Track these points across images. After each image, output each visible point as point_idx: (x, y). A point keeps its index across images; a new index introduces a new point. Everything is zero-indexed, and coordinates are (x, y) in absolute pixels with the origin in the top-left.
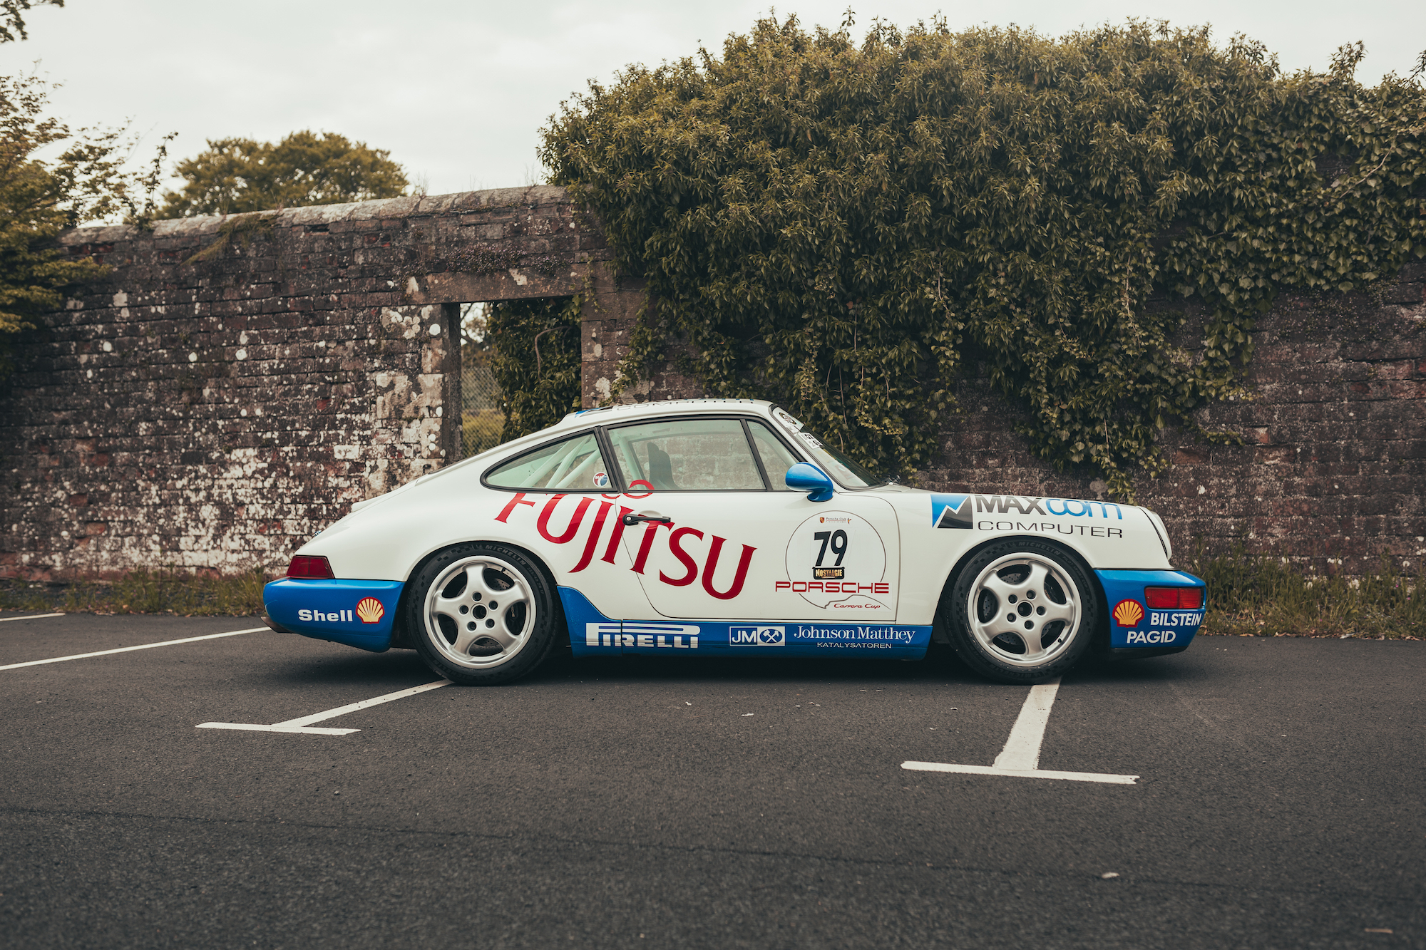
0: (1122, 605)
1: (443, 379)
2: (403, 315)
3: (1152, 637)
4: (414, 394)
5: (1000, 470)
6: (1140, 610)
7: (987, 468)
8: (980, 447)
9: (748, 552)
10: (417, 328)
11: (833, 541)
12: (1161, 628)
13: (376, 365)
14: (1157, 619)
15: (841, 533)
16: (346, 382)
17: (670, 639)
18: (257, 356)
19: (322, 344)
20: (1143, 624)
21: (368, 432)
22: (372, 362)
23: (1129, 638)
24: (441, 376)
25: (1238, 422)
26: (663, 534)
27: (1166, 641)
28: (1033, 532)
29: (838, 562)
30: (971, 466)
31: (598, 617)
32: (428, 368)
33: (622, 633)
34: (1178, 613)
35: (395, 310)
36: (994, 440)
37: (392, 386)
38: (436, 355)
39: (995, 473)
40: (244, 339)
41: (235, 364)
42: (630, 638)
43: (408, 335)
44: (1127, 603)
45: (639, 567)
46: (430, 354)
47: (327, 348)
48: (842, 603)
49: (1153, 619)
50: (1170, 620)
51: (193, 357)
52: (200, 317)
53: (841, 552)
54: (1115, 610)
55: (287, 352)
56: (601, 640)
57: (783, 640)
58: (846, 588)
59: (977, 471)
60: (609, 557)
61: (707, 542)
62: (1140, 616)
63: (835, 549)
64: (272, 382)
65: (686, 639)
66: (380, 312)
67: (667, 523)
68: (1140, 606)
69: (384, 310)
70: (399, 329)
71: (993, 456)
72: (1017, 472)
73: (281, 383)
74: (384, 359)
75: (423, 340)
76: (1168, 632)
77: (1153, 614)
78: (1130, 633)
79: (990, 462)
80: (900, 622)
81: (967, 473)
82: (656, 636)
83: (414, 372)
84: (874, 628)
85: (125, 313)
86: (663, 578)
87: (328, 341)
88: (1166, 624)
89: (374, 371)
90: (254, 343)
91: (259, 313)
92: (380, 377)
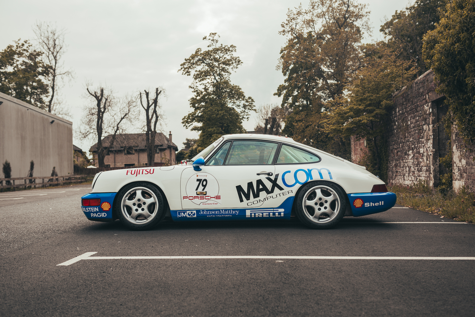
1: (432, 126)
4: (429, 132)
10: (429, 110)
16: (421, 129)
18: (411, 123)
21: (424, 144)
32: (431, 123)
35: (426, 105)
37: (426, 129)
41: (409, 126)
43: (428, 113)
46: (431, 117)
47: (419, 119)
51: (404, 125)
52: (405, 113)
55: (414, 121)
66: (424, 107)
70: (426, 111)
73: (414, 131)
74: (425, 121)
87: (419, 117)
89: (424, 125)
90: (410, 119)
91: (410, 111)
92: (425, 127)
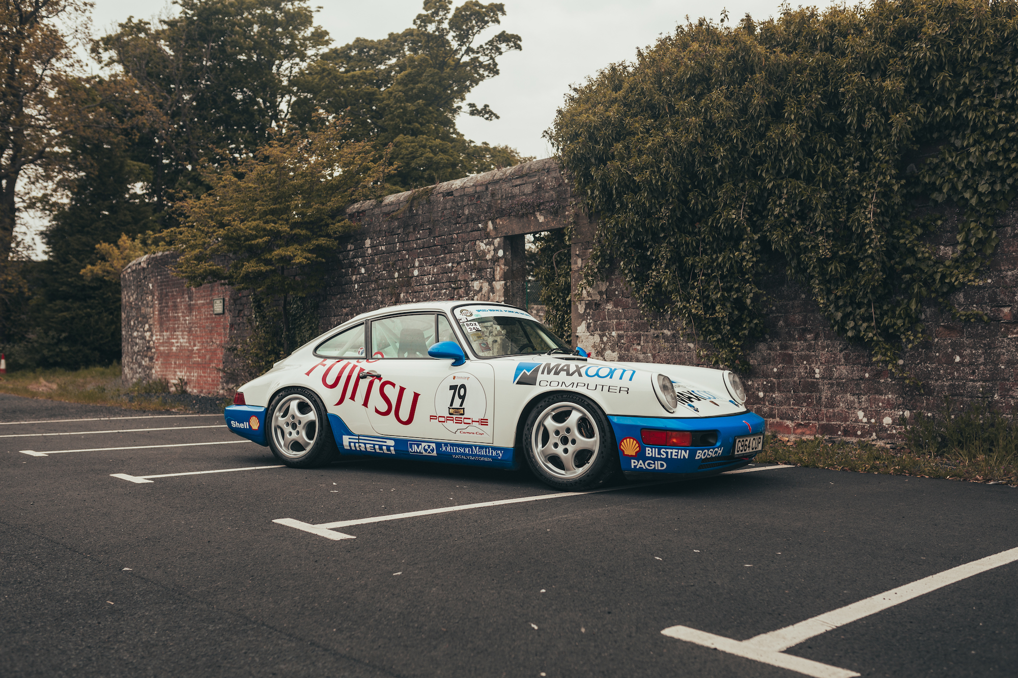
0: (625, 441)
1: (505, 284)
2: (486, 245)
3: (649, 465)
4: (491, 294)
5: (813, 342)
6: (637, 445)
7: (806, 340)
8: (800, 325)
9: (416, 396)
10: (492, 253)
11: (459, 391)
12: (654, 459)
13: (473, 276)
14: (650, 452)
15: (463, 386)
16: (461, 288)
17: (381, 447)
18: (422, 274)
19: (450, 265)
20: (640, 456)
22: (471, 275)
23: (633, 465)
24: (503, 282)
25: (986, 303)
26: (377, 384)
27: (660, 468)
28: (570, 389)
29: (461, 405)
30: (794, 340)
31: (349, 433)
32: (497, 277)
33: (359, 443)
34: (666, 449)
35: (482, 242)
36: (810, 319)
37: (481, 289)
38: (501, 269)
39: (810, 345)
40: (417, 264)
41: (414, 279)
42: (363, 445)
43: (488, 257)
44: (628, 440)
45: (365, 404)
46: (498, 268)
47: (453, 267)
48: (464, 431)
49: (647, 452)
50: (659, 453)
51: (396, 275)
52: (399, 251)
53: (463, 398)
54: (621, 444)
55: (435, 270)
56: (350, 446)
57: (435, 452)
58: (466, 421)
59: (798, 343)
60: (352, 398)
61: (397, 389)
62: (638, 449)
63: (460, 397)
64: (429, 288)
65: (388, 448)
66: (475, 244)
67: (379, 377)
68: (637, 442)
69: (478, 242)
70: (484, 253)
71: (810, 332)
72: (825, 344)
73: (432, 290)
74: (477, 273)
75: (496, 260)
76: (659, 462)
77: (647, 449)
78: (633, 461)
79: (808, 336)
80: (496, 444)
81: (792, 345)
82: (374, 445)
83: (491, 280)
84: (481, 447)
85: (370, 251)
86: (377, 411)
87: (453, 263)
88: (657, 456)
89: (473, 280)
90: (421, 266)
91: (423, 248)
92: (476, 285)
